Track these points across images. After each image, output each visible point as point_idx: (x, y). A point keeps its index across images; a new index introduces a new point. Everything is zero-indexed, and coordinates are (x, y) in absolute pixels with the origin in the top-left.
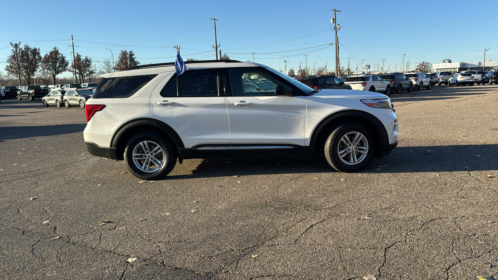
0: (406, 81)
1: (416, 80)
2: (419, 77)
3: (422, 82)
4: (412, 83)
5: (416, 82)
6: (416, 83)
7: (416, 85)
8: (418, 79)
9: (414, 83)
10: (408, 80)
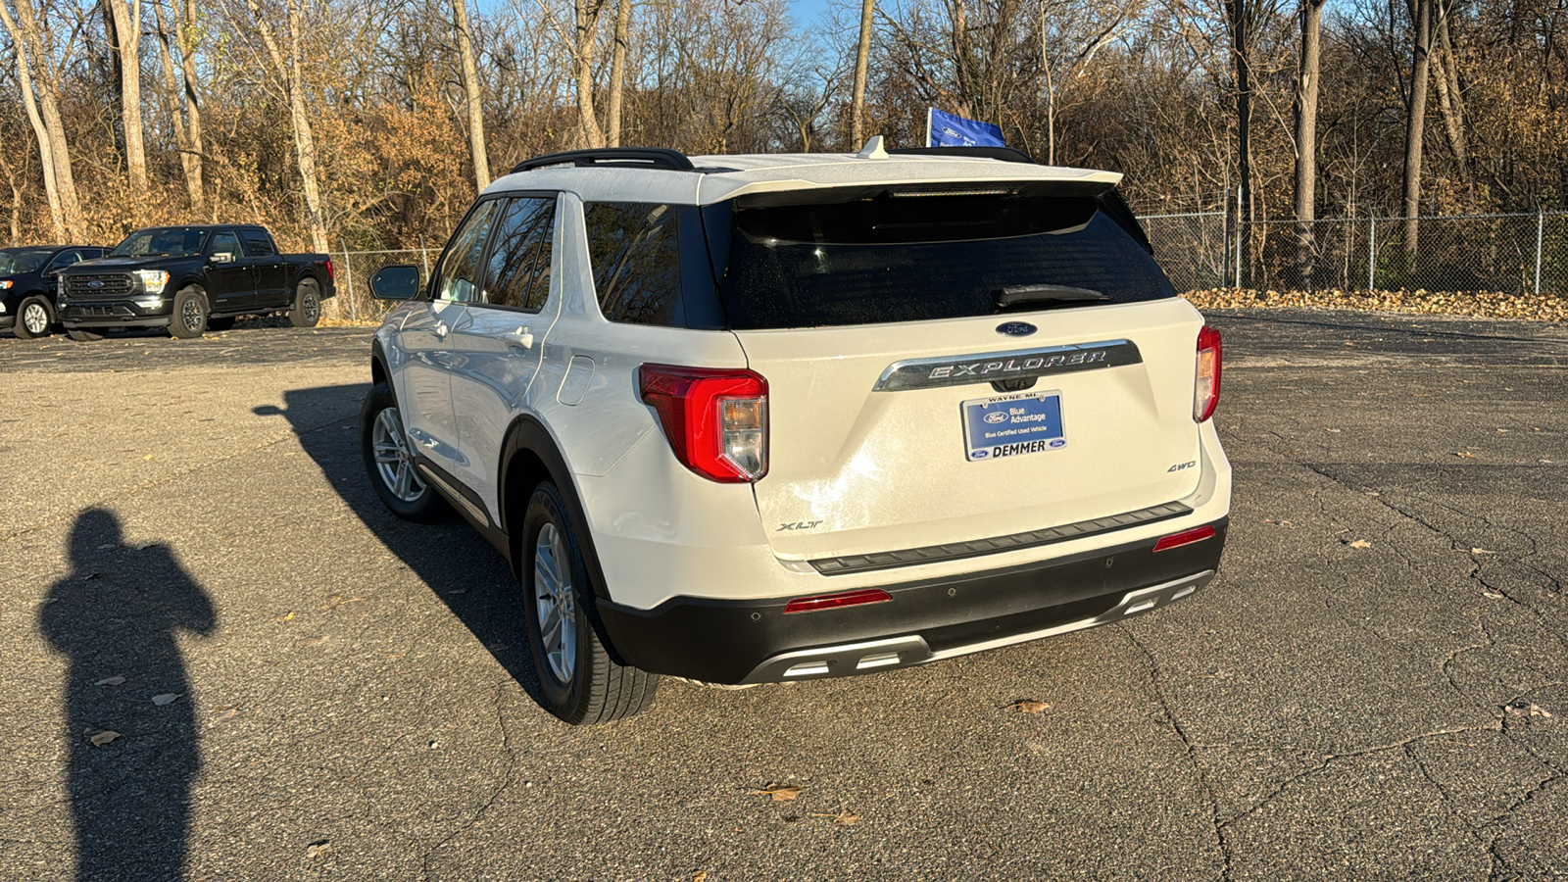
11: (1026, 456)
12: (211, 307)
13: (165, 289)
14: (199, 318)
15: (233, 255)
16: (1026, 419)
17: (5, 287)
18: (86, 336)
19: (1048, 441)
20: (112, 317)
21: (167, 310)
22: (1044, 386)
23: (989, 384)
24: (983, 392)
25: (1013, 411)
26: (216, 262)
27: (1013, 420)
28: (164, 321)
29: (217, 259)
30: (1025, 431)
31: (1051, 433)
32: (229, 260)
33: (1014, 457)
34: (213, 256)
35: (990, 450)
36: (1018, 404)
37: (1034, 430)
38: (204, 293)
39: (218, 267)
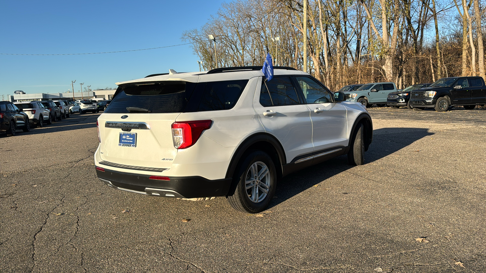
0: (19, 113)
1: (33, 112)
2: (36, 108)
3: (41, 116)
4: (27, 117)
5: (33, 115)
6: (34, 117)
7: (34, 120)
8: (35, 110)
9: (31, 116)
10: (21, 113)
11: (127, 147)
12: (451, 102)
13: (434, 97)
14: (446, 105)
15: (461, 86)
16: (129, 139)
17: (406, 95)
18: (416, 109)
19: (132, 145)
20: (419, 104)
21: (434, 103)
22: (133, 131)
23: (121, 129)
24: (120, 131)
25: (127, 136)
26: (455, 89)
27: (127, 138)
28: (433, 106)
29: (456, 88)
30: (129, 141)
31: (133, 143)
32: (459, 88)
33: (125, 147)
34: (455, 87)
35: (122, 144)
36: (128, 135)
37: (130, 141)
38: (449, 98)
39: (457, 90)
